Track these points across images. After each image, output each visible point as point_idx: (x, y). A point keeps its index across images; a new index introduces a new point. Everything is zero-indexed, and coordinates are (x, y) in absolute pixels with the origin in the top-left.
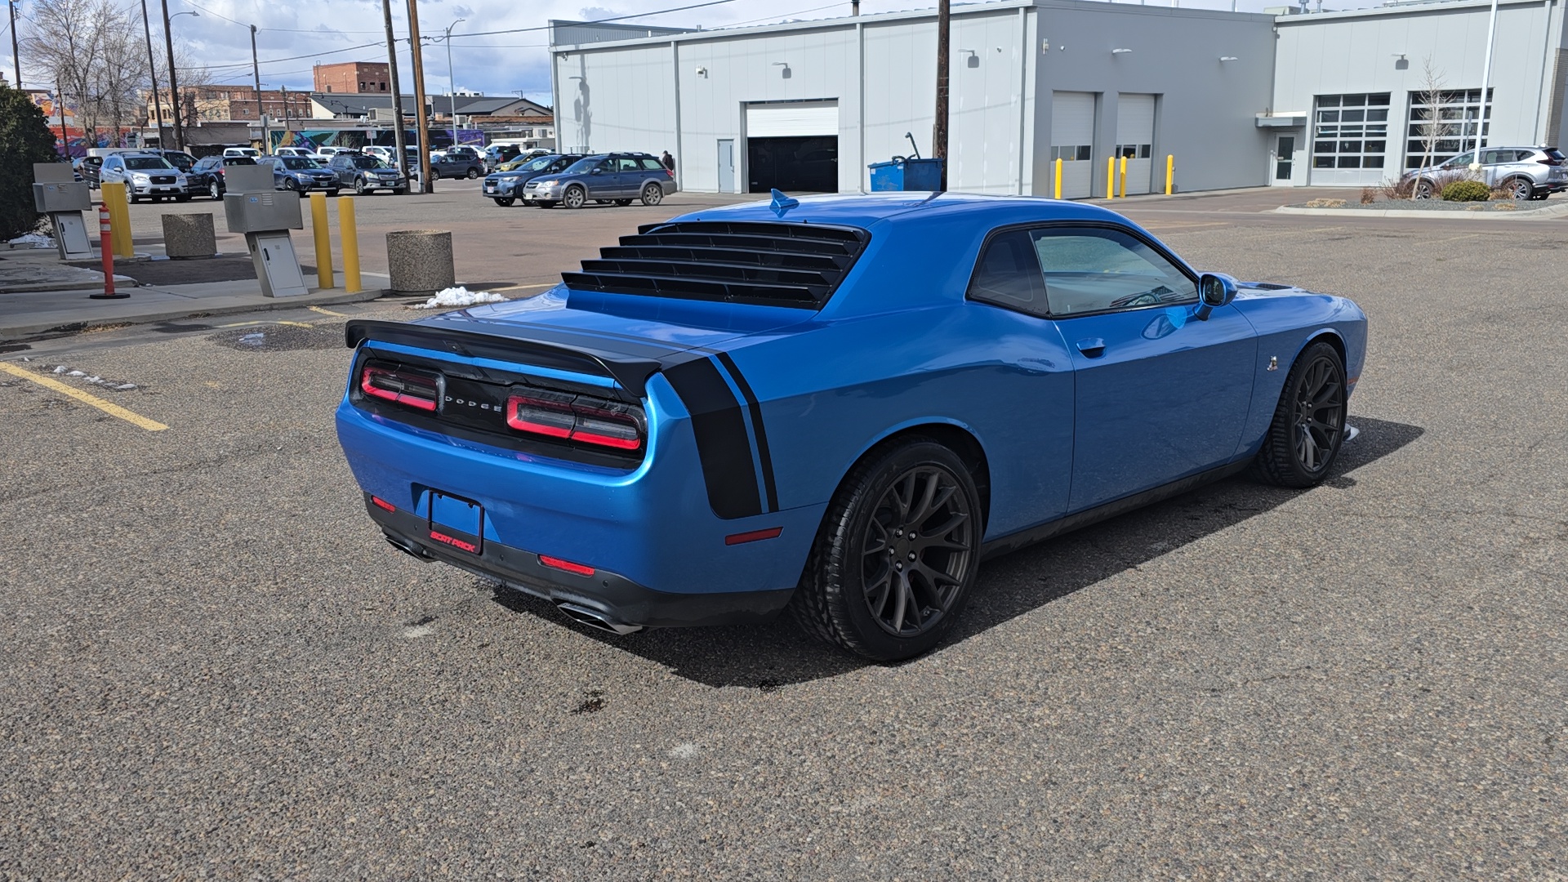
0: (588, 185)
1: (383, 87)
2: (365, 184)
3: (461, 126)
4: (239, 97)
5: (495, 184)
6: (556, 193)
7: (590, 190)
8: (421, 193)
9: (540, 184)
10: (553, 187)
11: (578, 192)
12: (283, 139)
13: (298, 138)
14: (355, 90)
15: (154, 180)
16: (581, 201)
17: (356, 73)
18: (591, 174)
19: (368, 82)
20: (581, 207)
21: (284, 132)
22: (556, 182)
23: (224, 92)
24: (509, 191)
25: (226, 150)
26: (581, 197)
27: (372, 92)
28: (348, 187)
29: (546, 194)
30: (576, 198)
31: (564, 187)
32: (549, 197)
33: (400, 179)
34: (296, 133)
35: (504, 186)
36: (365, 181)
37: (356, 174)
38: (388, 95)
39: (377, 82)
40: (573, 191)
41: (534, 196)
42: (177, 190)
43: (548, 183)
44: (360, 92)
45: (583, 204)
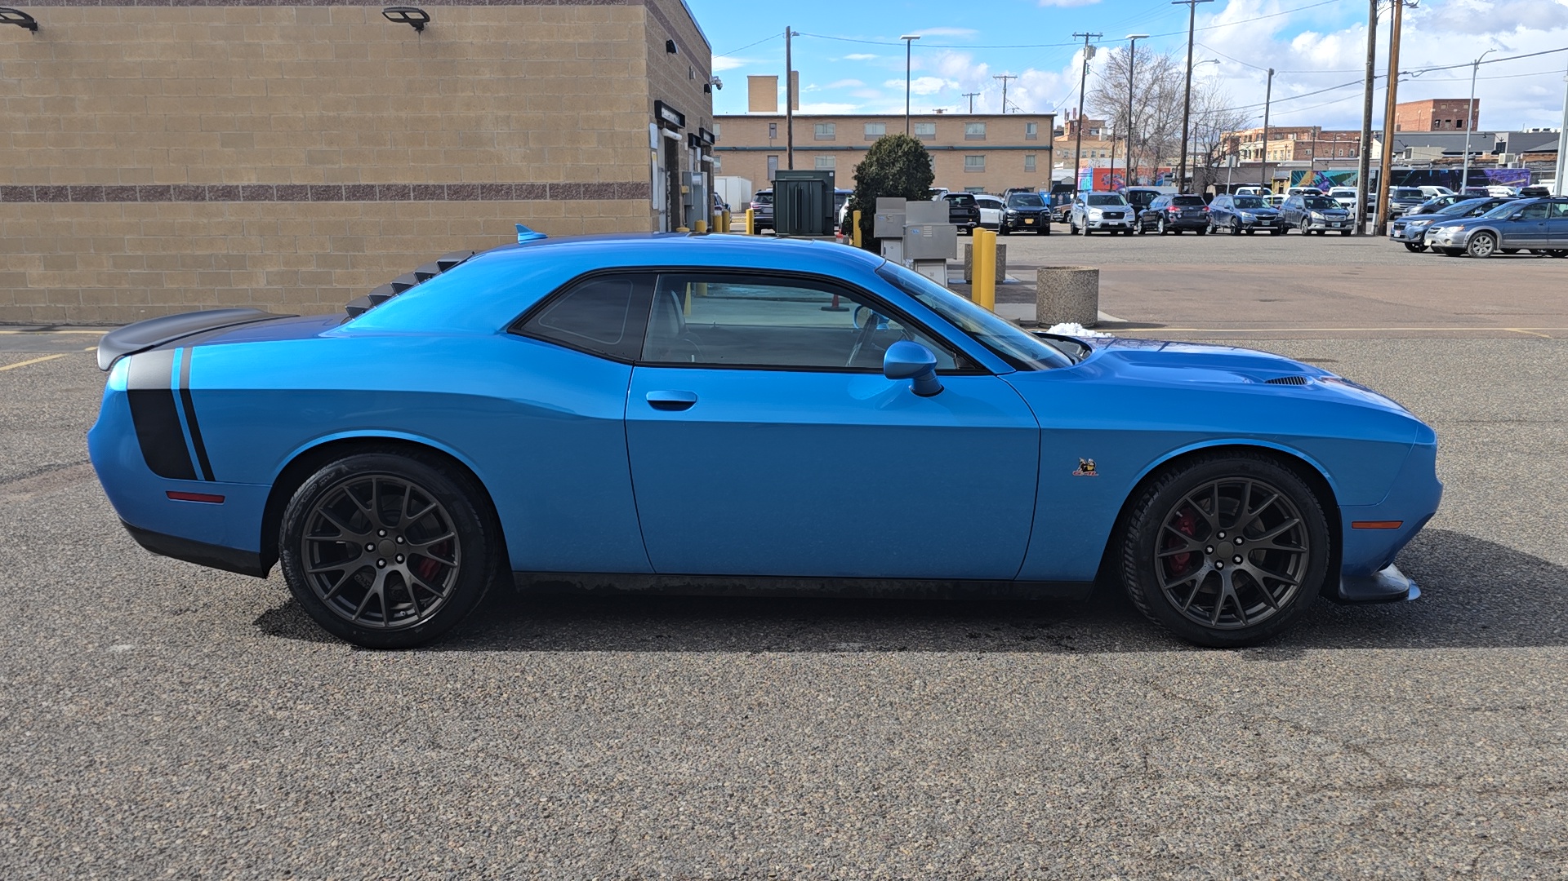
0: (1502, 233)
1: (1459, 124)
2: (1309, 225)
3: (1506, 165)
4: (1306, 138)
5: (1402, 228)
6: (1458, 239)
7: (1504, 237)
8: (1374, 235)
9: (1442, 228)
10: (1457, 233)
11: (1487, 239)
12: (1303, 179)
13: (1319, 177)
14: (1428, 128)
15: (1106, 215)
16: (1490, 250)
17: (1432, 110)
18: (1510, 219)
19: (1443, 120)
20: (1488, 257)
21: (1305, 172)
22: (1460, 228)
23: (1293, 133)
24: (1416, 236)
25: (1239, 189)
26: (1491, 245)
27: (1446, 130)
28: (1295, 227)
29: (1447, 240)
30: (1484, 246)
31: (1470, 233)
32: (1449, 244)
33: (1347, 220)
34: (1317, 172)
35: (1412, 230)
36: (1310, 222)
37: (1304, 214)
38: (1464, 133)
39: (1454, 120)
40: (1481, 238)
41: (1433, 242)
42: (1124, 225)
43: (1451, 228)
44: (1432, 129)
45: (1492, 253)
